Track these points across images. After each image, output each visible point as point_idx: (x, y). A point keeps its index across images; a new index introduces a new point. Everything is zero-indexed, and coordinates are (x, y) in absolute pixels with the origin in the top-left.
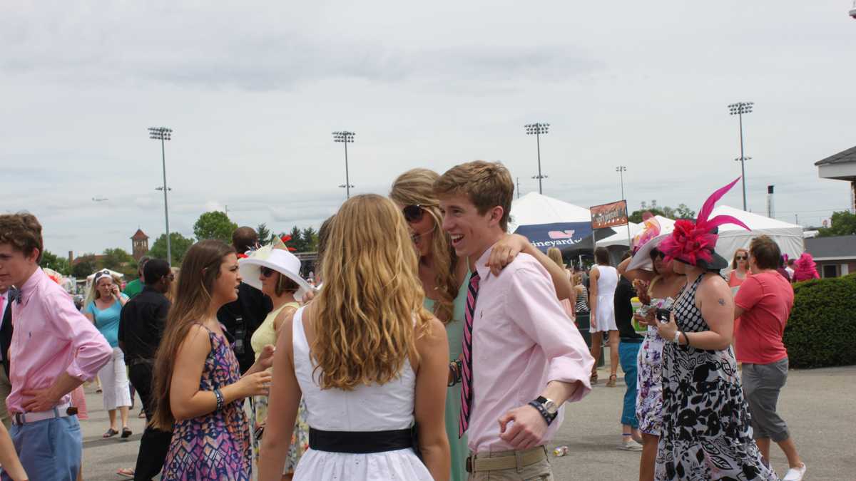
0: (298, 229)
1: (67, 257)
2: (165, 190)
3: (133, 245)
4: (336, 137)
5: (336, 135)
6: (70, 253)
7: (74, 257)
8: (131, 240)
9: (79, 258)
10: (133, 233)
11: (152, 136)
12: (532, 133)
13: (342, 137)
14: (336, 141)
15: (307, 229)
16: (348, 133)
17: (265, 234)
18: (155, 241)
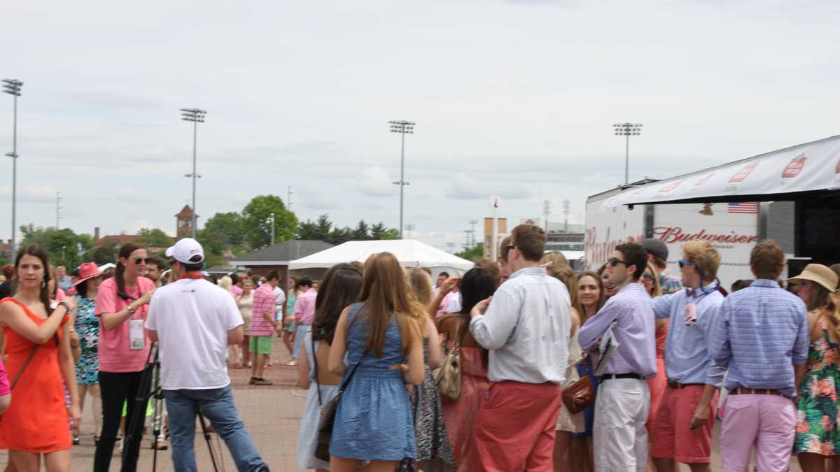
0: (365, 223)
1: (93, 234)
2: (194, 177)
3: (178, 225)
4: (392, 127)
5: (392, 124)
6: (97, 230)
7: (102, 236)
8: (176, 218)
9: (108, 238)
10: (179, 210)
11: (185, 117)
12: (621, 134)
13: (400, 127)
14: (392, 131)
15: (377, 224)
16: (406, 124)
17: (326, 227)
18: (207, 222)
